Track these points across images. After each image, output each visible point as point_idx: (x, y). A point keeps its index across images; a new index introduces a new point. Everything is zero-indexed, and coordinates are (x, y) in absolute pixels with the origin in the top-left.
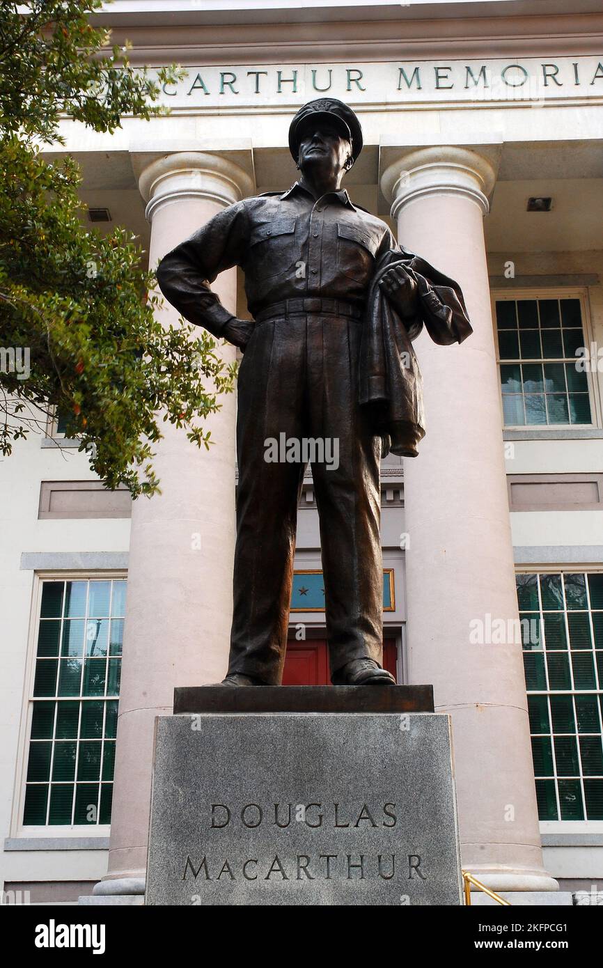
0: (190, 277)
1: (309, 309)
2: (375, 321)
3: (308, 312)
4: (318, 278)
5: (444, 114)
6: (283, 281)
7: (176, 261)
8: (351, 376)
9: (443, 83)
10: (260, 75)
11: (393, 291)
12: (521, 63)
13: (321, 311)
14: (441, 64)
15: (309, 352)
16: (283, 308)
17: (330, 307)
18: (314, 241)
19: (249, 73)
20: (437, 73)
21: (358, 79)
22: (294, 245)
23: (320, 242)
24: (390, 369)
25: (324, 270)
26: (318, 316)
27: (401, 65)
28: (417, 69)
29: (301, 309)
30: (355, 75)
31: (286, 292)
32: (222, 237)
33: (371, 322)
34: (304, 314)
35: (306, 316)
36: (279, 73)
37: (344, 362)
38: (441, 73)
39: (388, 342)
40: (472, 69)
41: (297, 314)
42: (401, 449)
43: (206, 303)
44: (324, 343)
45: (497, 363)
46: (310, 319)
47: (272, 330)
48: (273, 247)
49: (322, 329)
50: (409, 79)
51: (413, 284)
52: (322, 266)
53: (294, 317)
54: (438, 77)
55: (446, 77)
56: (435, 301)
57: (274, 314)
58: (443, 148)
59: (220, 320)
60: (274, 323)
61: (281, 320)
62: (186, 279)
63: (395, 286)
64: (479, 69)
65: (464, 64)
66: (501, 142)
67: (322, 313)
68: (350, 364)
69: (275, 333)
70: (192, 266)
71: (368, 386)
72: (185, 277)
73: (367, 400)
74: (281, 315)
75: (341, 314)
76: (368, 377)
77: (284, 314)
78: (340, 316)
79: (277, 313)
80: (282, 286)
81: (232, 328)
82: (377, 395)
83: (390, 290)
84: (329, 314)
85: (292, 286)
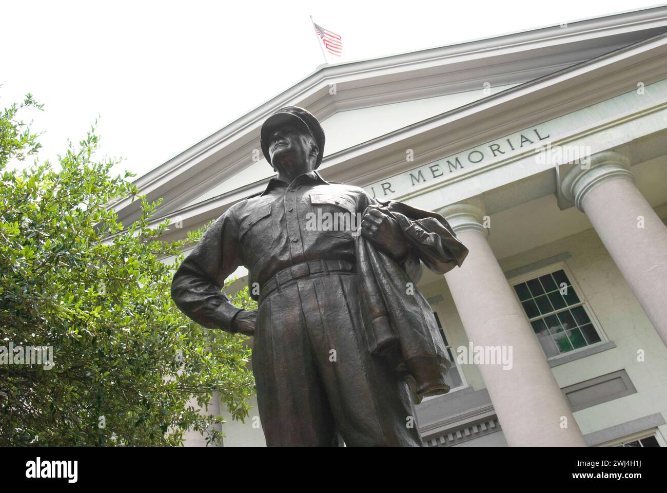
0: (196, 287)
1: (297, 276)
2: (364, 266)
3: (297, 279)
4: (301, 244)
5: (443, 190)
6: (269, 259)
7: (183, 277)
8: (354, 326)
9: (436, 173)
11: (374, 233)
12: (477, 149)
13: (310, 274)
14: (432, 165)
15: (306, 315)
16: (275, 283)
17: (318, 268)
18: (290, 215)
20: (432, 170)
21: (389, 187)
22: (272, 224)
23: (296, 214)
24: (390, 306)
25: (304, 237)
26: (309, 279)
27: (410, 172)
28: (420, 172)
29: (291, 277)
30: (386, 186)
31: (274, 267)
32: (216, 243)
33: (360, 267)
34: (295, 281)
35: (296, 283)
37: (344, 315)
38: (434, 169)
39: (381, 280)
40: (450, 161)
41: (288, 284)
42: (427, 388)
43: (213, 305)
44: (320, 303)
45: (528, 322)
46: (301, 284)
47: (269, 307)
48: (255, 233)
49: (314, 290)
50: (417, 178)
51: (392, 221)
52: (302, 233)
53: (286, 287)
54: (433, 172)
55: (437, 170)
56: (419, 231)
57: (268, 292)
58: (449, 207)
59: (228, 317)
60: (269, 300)
61: (275, 295)
62: (192, 290)
63: (374, 228)
64: (455, 160)
65: (445, 160)
66: (481, 193)
67: (311, 276)
68: (350, 315)
69: (271, 309)
70: (197, 277)
71: (374, 330)
72: (191, 288)
73: (376, 347)
74: (274, 290)
75: (331, 271)
76: (371, 321)
77: (276, 288)
78: (331, 273)
79: (270, 290)
80: (269, 264)
81: (241, 320)
82: (384, 337)
83: (371, 233)
84: (318, 274)
85: (278, 259)
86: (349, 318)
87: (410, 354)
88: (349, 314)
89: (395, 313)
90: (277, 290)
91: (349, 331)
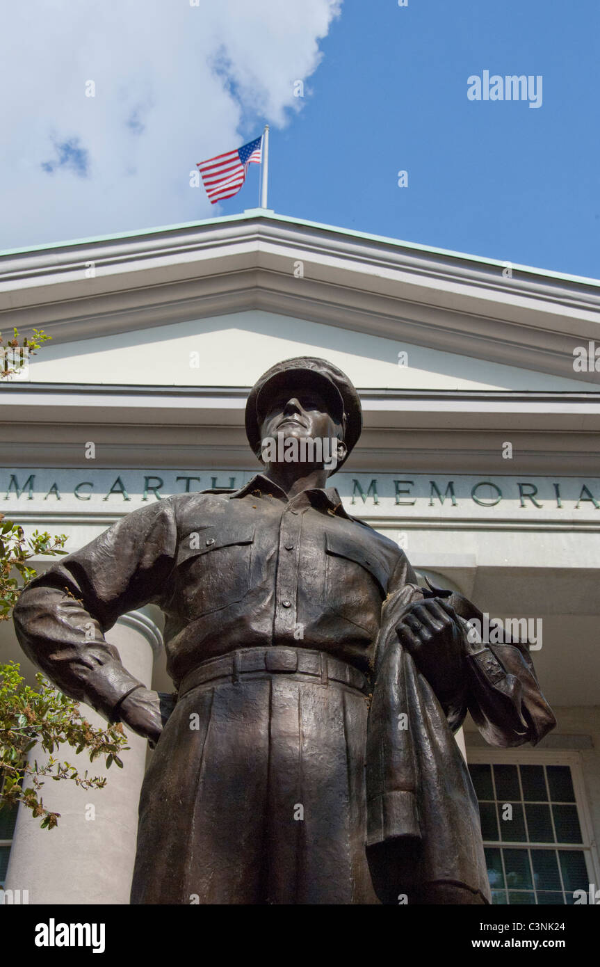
0: (71, 616)
3: (273, 672)
4: (294, 614)
6: (231, 619)
9: (403, 498)
10: (191, 481)
11: (423, 642)
12: (493, 480)
13: (297, 671)
14: (401, 478)
15: (273, 742)
16: (229, 664)
17: (312, 666)
18: (287, 556)
19: (179, 478)
20: (397, 487)
22: (252, 561)
23: (297, 559)
25: (303, 604)
26: (292, 679)
27: (355, 476)
28: (374, 482)
29: (262, 666)
31: (236, 636)
34: (268, 674)
35: (269, 679)
36: (214, 479)
37: (337, 765)
38: (402, 487)
40: (437, 484)
41: (254, 675)
43: (95, 659)
44: (302, 729)
47: (208, 703)
48: (215, 564)
49: (298, 702)
50: (365, 493)
52: (301, 596)
53: (250, 679)
54: (398, 492)
55: (407, 492)
57: (212, 676)
59: (116, 689)
60: (213, 691)
61: (226, 686)
63: (427, 634)
64: (447, 485)
65: (429, 478)
66: (474, 566)
67: (298, 675)
68: (348, 767)
69: (213, 709)
70: (77, 598)
71: (385, 809)
72: (62, 615)
73: (381, 838)
74: (225, 676)
75: (332, 680)
76: (383, 792)
77: (232, 675)
78: (330, 682)
79: (219, 674)
80: (229, 628)
81: (137, 704)
82: (401, 826)
83: (418, 640)
84: (311, 677)
85: (248, 626)
86: (346, 773)
87: (437, 873)
88: (346, 766)
89: (430, 793)
90: (230, 678)
91: (341, 795)
